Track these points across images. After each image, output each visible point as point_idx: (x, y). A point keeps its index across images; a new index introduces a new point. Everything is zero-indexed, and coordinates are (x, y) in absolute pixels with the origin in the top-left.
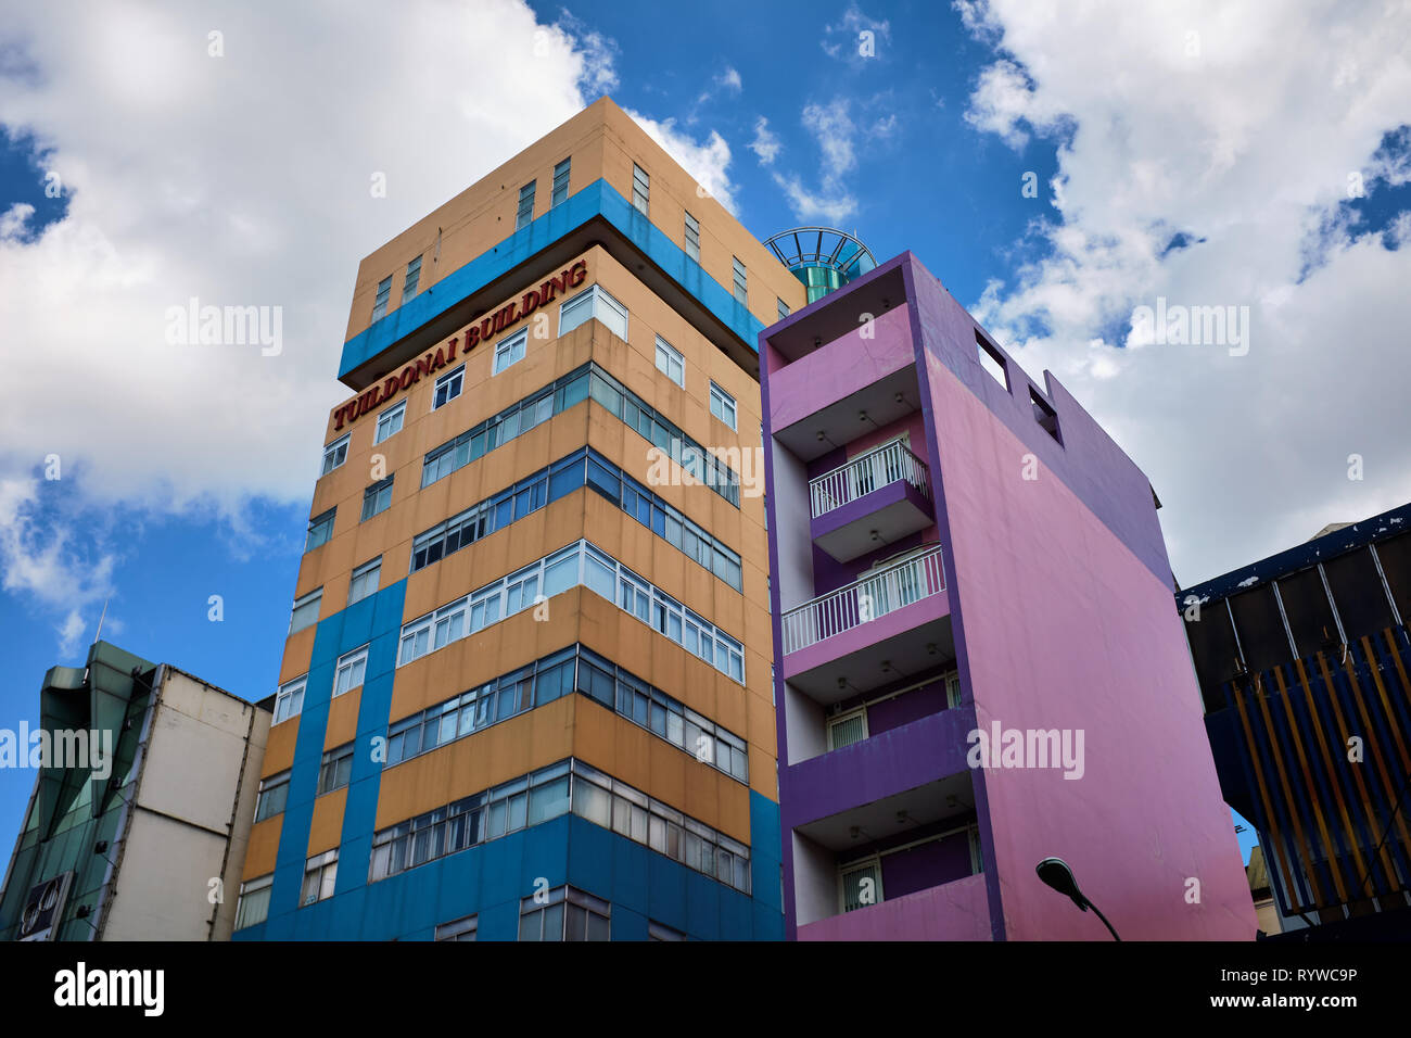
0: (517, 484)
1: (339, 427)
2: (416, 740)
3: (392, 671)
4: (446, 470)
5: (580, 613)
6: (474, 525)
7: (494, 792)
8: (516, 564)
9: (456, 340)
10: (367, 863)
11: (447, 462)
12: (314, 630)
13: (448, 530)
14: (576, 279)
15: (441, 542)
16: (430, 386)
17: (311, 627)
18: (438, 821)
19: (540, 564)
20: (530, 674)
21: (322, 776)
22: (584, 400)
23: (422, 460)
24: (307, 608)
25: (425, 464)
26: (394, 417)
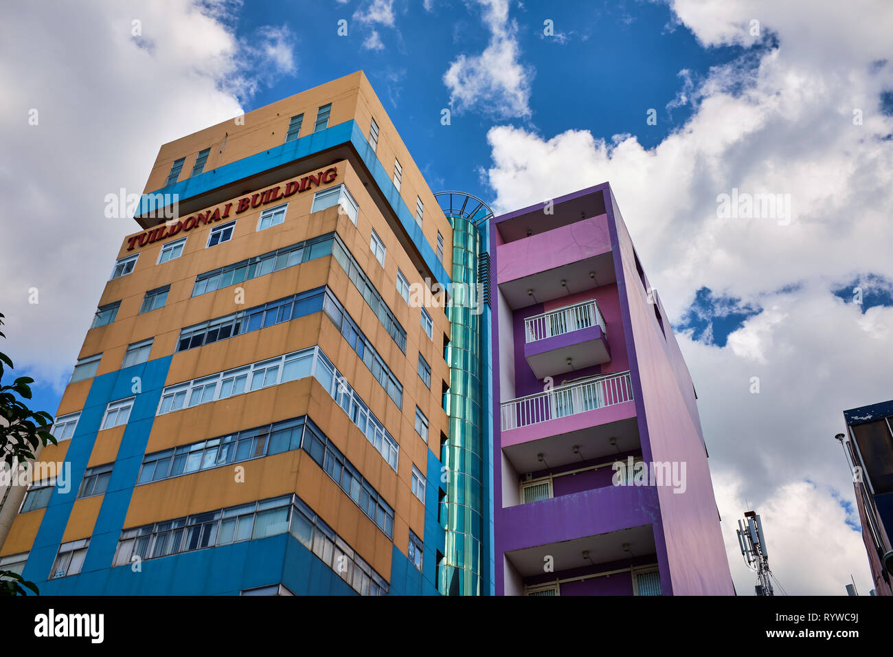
0: (268, 304)
1: (131, 249)
2: (166, 468)
3: (153, 417)
4: (212, 288)
5: (310, 395)
6: (231, 326)
7: (226, 511)
8: (261, 356)
9: (231, 204)
10: (113, 552)
11: (213, 284)
12: (91, 382)
13: (209, 327)
14: (328, 178)
15: (204, 334)
16: (207, 232)
17: (88, 379)
18: (176, 527)
19: (281, 358)
20: (264, 432)
21: (82, 486)
22: (327, 256)
23: (195, 278)
24: (87, 366)
25: (196, 282)
26: (175, 248)
